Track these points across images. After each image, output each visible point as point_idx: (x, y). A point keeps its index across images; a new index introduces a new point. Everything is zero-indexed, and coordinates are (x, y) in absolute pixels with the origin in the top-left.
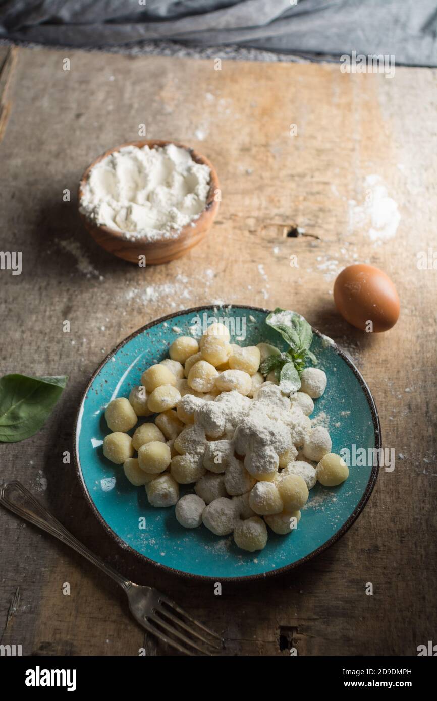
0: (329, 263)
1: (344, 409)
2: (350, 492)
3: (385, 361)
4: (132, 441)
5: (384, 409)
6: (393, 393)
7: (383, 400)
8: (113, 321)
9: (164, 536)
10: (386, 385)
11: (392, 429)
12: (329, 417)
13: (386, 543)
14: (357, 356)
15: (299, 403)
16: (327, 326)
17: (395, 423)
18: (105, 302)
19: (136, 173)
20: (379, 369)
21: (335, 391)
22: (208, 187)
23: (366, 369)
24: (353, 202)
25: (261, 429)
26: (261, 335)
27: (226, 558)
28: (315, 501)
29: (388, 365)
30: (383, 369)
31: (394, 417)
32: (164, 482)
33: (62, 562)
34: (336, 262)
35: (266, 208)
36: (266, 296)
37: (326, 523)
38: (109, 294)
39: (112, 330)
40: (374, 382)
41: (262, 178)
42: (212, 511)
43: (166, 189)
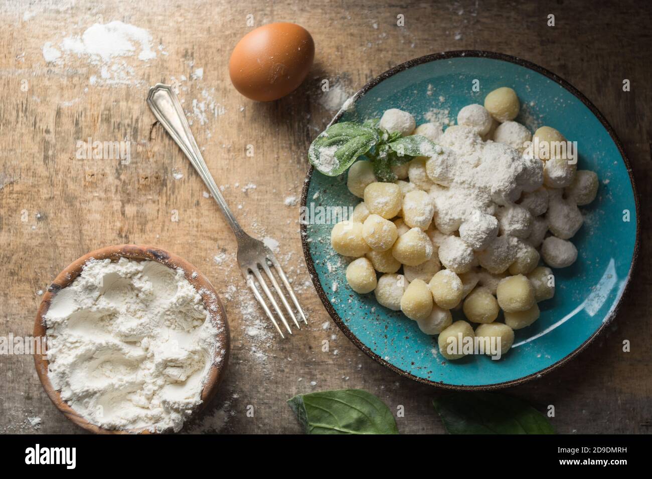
0: (196, 110)
1: (425, 91)
2: (527, 87)
3: (338, 48)
4: (488, 323)
5: (401, 53)
6: (381, 42)
7: (390, 52)
8: (302, 371)
9: (584, 278)
10: (371, 48)
11: (425, 45)
12: (431, 109)
13: (557, 57)
14: (334, 79)
15: (436, 138)
16: (293, 113)
17: (418, 41)
18: (273, 387)
19: (93, 363)
20: (350, 55)
21: (402, 101)
22: (122, 260)
23: (350, 70)
24: (93, 80)
25: (512, 170)
26: (332, 185)
27: (604, 213)
28: (531, 125)
29: (344, 45)
30: (350, 51)
31: (410, 42)
32: (541, 281)
33: (609, 383)
34: (195, 101)
35: (106, 191)
36: (252, 186)
37: (562, 112)
38: (261, 383)
39: (314, 372)
40: (367, 61)
41: (51, 199)
42: (567, 227)
43: (120, 319)
